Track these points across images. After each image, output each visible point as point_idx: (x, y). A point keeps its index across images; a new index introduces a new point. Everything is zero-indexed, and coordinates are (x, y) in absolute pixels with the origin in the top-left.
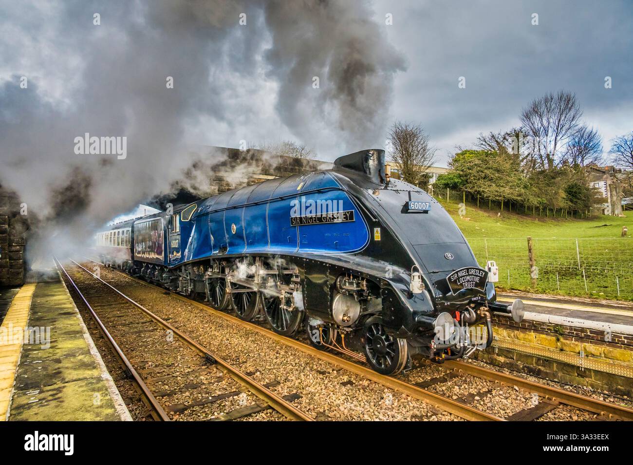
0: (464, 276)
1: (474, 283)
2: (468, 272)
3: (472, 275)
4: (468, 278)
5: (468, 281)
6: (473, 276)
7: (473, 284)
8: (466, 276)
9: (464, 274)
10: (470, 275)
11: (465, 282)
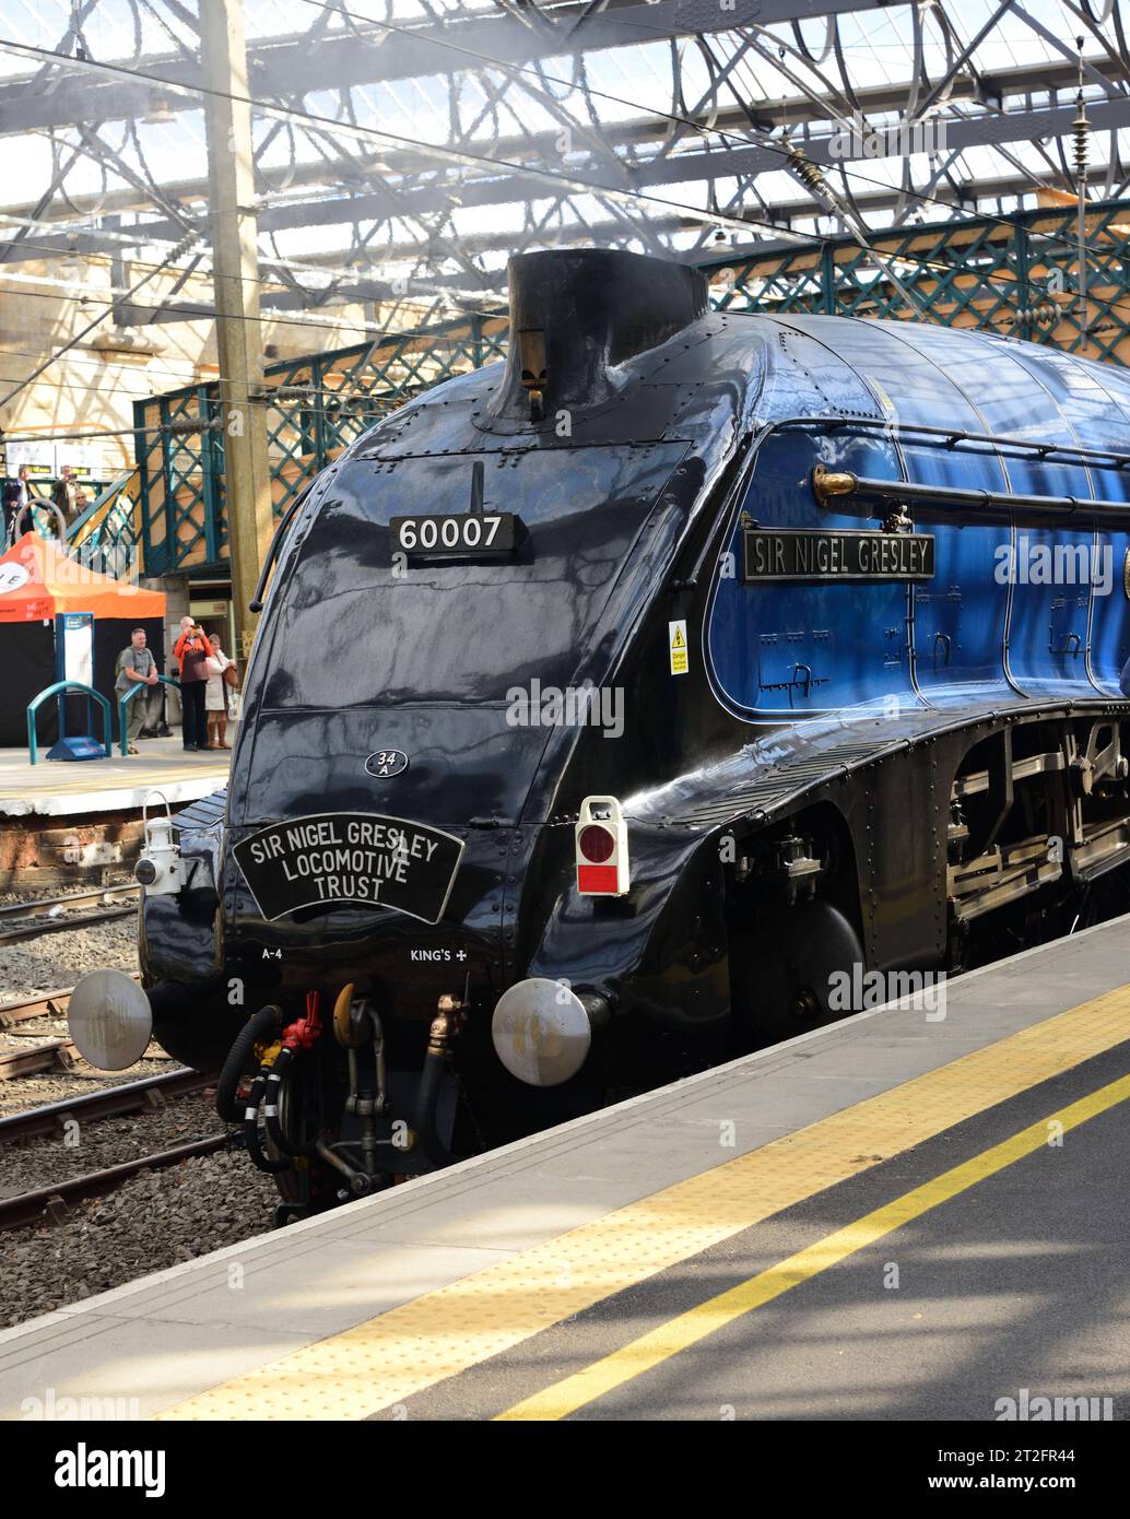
0: (320, 849)
1: (378, 882)
2: (341, 833)
3: (365, 847)
4: (343, 858)
5: (343, 871)
6: (371, 854)
7: (371, 886)
8: (332, 848)
9: (319, 839)
10: (353, 848)
11: (325, 874)
